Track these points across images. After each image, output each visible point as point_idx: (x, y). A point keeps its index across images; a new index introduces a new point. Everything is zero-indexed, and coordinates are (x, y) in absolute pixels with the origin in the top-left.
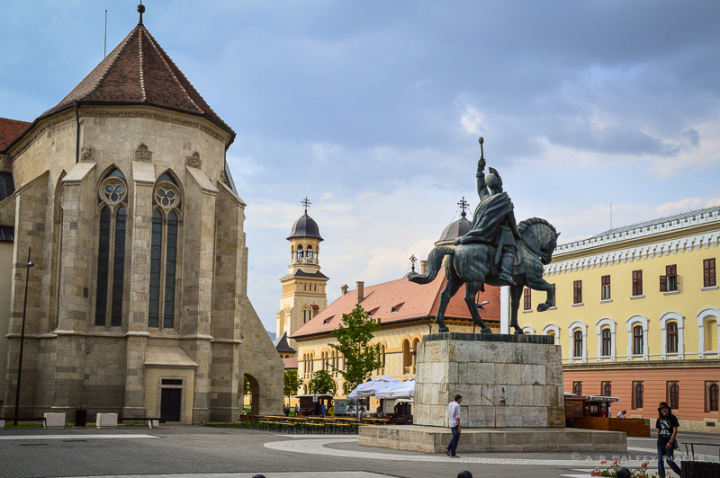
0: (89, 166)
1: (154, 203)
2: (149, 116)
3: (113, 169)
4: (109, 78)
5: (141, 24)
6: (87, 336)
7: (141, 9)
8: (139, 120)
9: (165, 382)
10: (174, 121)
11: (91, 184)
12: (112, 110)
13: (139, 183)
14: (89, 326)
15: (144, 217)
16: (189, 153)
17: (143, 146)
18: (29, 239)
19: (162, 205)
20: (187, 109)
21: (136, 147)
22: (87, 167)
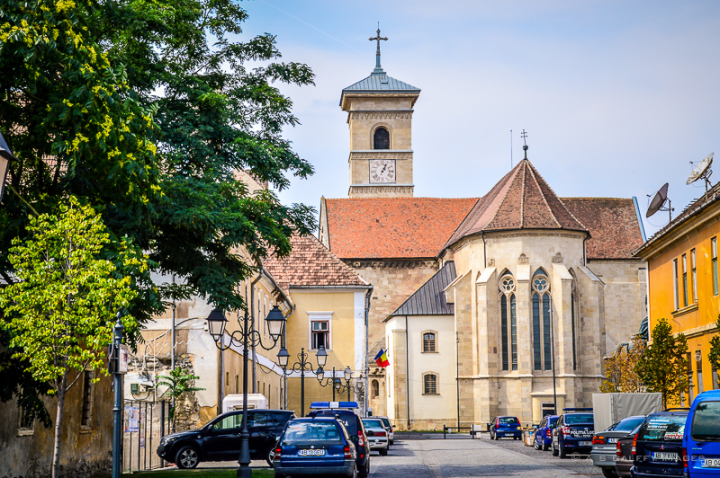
0: (492, 269)
1: (532, 290)
2: (525, 235)
3: (507, 271)
4: (503, 208)
5: (526, 159)
6: (498, 378)
7: (526, 148)
8: (519, 238)
9: (544, 405)
10: (541, 235)
11: (494, 282)
12: (503, 234)
13: (520, 281)
14: (499, 371)
15: (524, 302)
16: (554, 254)
17: (523, 255)
18: (463, 315)
19: (538, 291)
20: (549, 226)
21: (518, 256)
22: (491, 270)
